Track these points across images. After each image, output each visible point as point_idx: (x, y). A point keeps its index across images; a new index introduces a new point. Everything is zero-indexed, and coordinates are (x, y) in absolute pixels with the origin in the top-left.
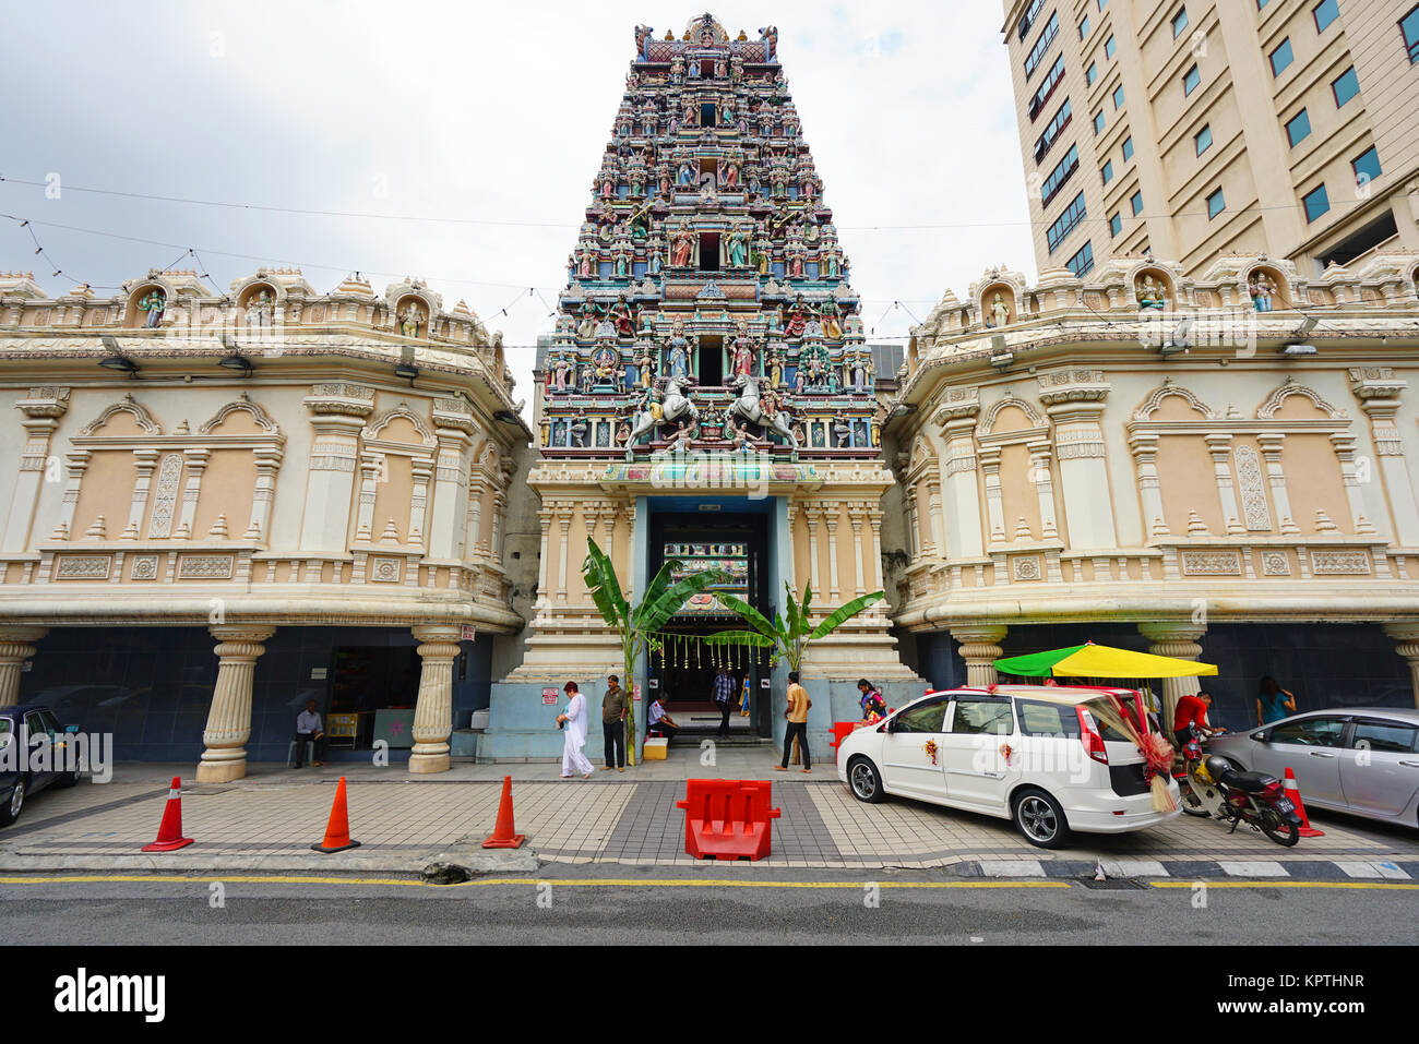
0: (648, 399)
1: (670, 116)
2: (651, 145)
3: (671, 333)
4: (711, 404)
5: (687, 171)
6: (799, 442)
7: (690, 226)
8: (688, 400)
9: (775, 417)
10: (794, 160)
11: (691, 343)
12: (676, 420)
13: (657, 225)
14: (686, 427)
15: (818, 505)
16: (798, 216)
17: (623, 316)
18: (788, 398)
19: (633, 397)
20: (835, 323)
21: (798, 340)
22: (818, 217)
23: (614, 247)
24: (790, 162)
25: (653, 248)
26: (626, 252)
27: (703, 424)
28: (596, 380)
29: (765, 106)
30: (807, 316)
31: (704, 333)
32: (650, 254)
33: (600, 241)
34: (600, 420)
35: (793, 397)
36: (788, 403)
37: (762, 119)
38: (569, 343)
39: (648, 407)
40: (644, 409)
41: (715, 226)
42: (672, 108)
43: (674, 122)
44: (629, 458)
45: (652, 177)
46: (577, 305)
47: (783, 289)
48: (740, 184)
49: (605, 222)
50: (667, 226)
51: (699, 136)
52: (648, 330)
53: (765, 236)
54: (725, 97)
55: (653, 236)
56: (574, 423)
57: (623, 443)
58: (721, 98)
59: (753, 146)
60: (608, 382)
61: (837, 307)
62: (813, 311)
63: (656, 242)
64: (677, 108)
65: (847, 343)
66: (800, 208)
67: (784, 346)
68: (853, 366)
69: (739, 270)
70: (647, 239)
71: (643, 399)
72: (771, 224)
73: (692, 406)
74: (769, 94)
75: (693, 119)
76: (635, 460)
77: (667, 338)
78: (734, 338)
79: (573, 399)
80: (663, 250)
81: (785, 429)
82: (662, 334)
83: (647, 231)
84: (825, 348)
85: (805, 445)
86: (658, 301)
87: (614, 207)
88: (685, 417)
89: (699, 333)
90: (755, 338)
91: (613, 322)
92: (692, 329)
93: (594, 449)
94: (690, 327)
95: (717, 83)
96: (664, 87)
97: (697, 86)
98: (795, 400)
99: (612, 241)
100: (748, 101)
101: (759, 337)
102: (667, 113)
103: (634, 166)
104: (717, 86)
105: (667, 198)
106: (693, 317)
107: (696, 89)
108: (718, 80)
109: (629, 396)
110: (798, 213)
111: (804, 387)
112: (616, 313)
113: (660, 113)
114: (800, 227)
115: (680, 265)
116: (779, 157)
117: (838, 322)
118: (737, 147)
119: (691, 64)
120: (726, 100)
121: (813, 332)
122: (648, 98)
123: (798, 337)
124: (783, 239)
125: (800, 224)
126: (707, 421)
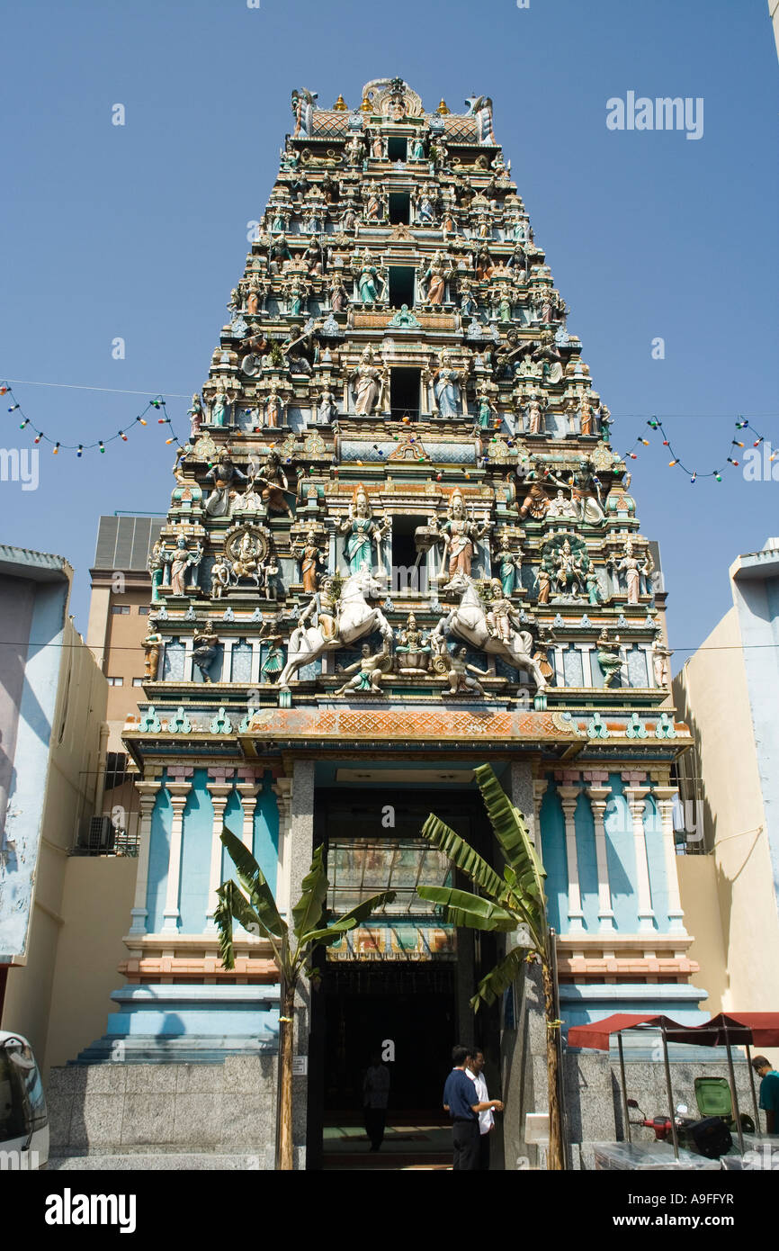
0: (314, 609)
1: (346, 207)
2: (317, 246)
3: (350, 512)
4: (412, 619)
5: (371, 283)
6: (547, 679)
7: (376, 359)
8: (378, 611)
9: (511, 639)
10: (522, 272)
11: (381, 526)
12: (358, 643)
13: (326, 355)
14: (373, 652)
15: (577, 777)
16: (531, 349)
17: (274, 485)
18: (527, 611)
19: (290, 606)
20: (592, 501)
21: (538, 525)
22: (561, 350)
23: (261, 385)
24: (518, 275)
25: (321, 388)
26: (280, 392)
27: (398, 648)
28: (233, 579)
29: (479, 199)
30: (551, 491)
31: (400, 512)
32: (317, 396)
33: (240, 375)
34: (237, 641)
35: (535, 610)
36: (529, 619)
37: (476, 216)
38: (192, 522)
39: (314, 621)
40: (308, 625)
41: (411, 358)
42: (347, 198)
43: (350, 216)
44: (285, 700)
45: (318, 290)
46: (204, 467)
47: (514, 450)
48: (449, 302)
49: (248, 350)
50: (343, 358)
51: (387, 236)
52: (312, 505)
53: (486, 374)
54: (425, 185)
55: (321, 370)
56: (197, 644)
57: (274, 677)
58: (418, 188)
59: (464, 251)
60: (252, 582)
61: (595, 478)
62: (559, 484)
63: (326, 380)
64: (354, 198)
65: (613, 532)
66: (534, 337)
67: (520, 533)
68: (622, 565)
69: (450, 422)
70: (312, 375)
71: (308, 609)
72: (493, 360)
73: (382, 621)
74: (485, 184)
76: (294, 704)
77: (345, 518)
78: (444, 520)
79: (196, 608)
80: (335, 390)
81: (526, 658)
82: (337, 512)
83: (311, 364)
84: (580, 537)
85: (554, 684)
86: (328, 463)
87: (264, 329)
88: (371, 637)
89: (391, 512)
90: (477, 520)
91: (260, 494)
92: (382, 505)
93: (227, 686)
94: (379, 502)
95: (413, 167)
96: (335, 170)
97: (383, 170)
98: (537, 615)
99: (258, 376)
100: (456, 193)
101: (482, 520)
102: (339, 204)
103: (293, 273)
104: (412, 171)
105: (341, 318)
106: (383, 488)
107: (382, 174)
108: (413, 163)
109: (284, 605)
110: (532, 344)
111: (550, 595)
112: (264, 480)
113: (330, 204)
114: (536, 363)
115: (363, 412)
116: (501, 267)
117: (597, 499)
118: (442, 252)
119: (373, 141)
120: (425, 189)
121: (561, 513)
122: (312, 183)
123: (539, 521)
124: (512, 379)
125: (535, 360)
126: (406, 645)
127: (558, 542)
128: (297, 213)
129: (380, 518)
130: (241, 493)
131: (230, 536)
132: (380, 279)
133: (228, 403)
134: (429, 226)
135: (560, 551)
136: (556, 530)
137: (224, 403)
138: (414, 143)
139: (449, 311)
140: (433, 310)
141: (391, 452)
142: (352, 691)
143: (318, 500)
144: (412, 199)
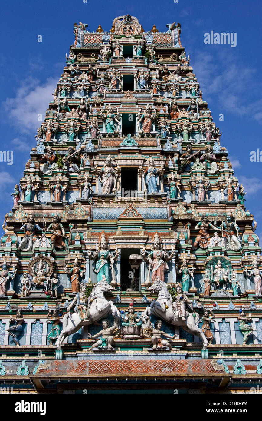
0: (76, 302)
6: (209, 340)
8: (111, 303)
11: (115, 254)
13: (87, 162)
14: (109, 326)
18: (197, 300)
19: (64, 301)
20: (234, 237)
22: (216, 155)
28: (33, 286)
30: (211, 232)
31: (125, 247)
34: (34, 321)
35: (202, 299)
36: (198, 305)
39: (76, 309)
40: (72, 311)
44: (59, 355)
45: (84, 127)
46: (20, 224)
48: (154, 132)
50: (96, 163)
51: (121, 97)
52: (77, 244)
53: (174, 170)
55: (84, 170)
57: (54, 341)
59: (163, 104)
60: (43, 288)
61: (236, 225)
62: (215, 228)
65: (246, 254)
66: (201, 148)
67: (193, 257)
68: (252, 273)
71: (73, 302)
73: (113, 308)
74: (175, 68)
75: (117, 86)
76: (64, 357)
81: (196, 328)
83: (79, 167)
85: (214, 342)
86: (86, 221)
89: (120, 247)
90: (167, 250)
92: (115, 243)
93: (28, 347)
94: (113, 242)
95: (136, 61)
96: (94, 64)
97: (119, 63)
98: (204, 303)
99: (51, 174)
100: (159, 73)
101: (171, 250)
102: (96, 82)
103: (71, 119)
104: (135, 63)
105: (95, 142)
106: (115, 234)
107: (119, 65)
108: (136, 58)
109: (61, 300)
110: (200, 152)
111: (211, 291)
112: (52, 231)
113: (92, 82)
114: (202, 162)
115: (106, 192)
116: (184, 112)
117: (237, 237)
118: (150, 105)
119: (115, 48)
120: (142, 72)
121: (217, 245)
122: (82, 71)
123: (204, 249)
124: (189, 172)
125: (202, 161)
126: (128, 321)
127: (215, 261)
128: (74, 87)
129: (114, 250)
130: (39, 238)
131: (32, 262)
132: (117, 120)
133: (33, 189)
134: (144, 91)
135: (216, 266)
136: (214, 254)
137: (31, 189)
138: (137, 49)
139: (154, 136)
140: (145, 136)
141: (120, 214)
142: (97, 349)
143: (80, 241)
144: (135, 78)
